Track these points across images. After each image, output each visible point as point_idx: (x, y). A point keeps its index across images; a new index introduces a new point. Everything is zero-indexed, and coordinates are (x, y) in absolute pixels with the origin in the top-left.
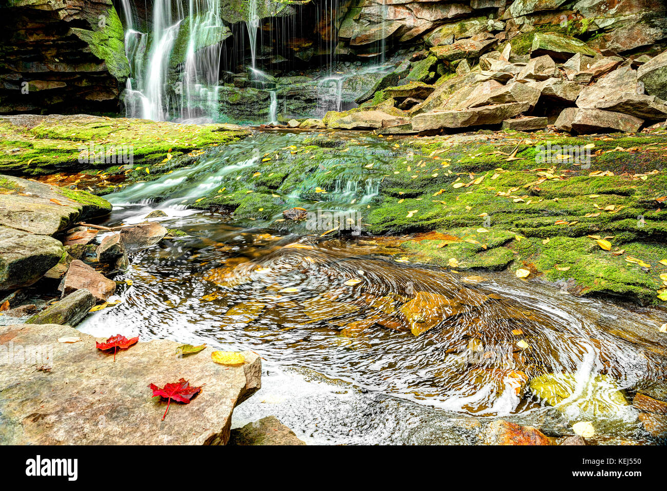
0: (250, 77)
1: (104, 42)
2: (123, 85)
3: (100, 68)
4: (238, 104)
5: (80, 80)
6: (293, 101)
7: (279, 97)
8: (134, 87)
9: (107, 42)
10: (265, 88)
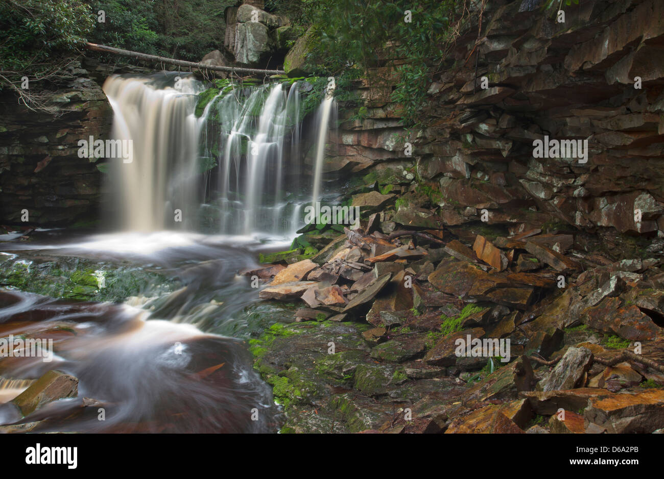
5: (99, 198)
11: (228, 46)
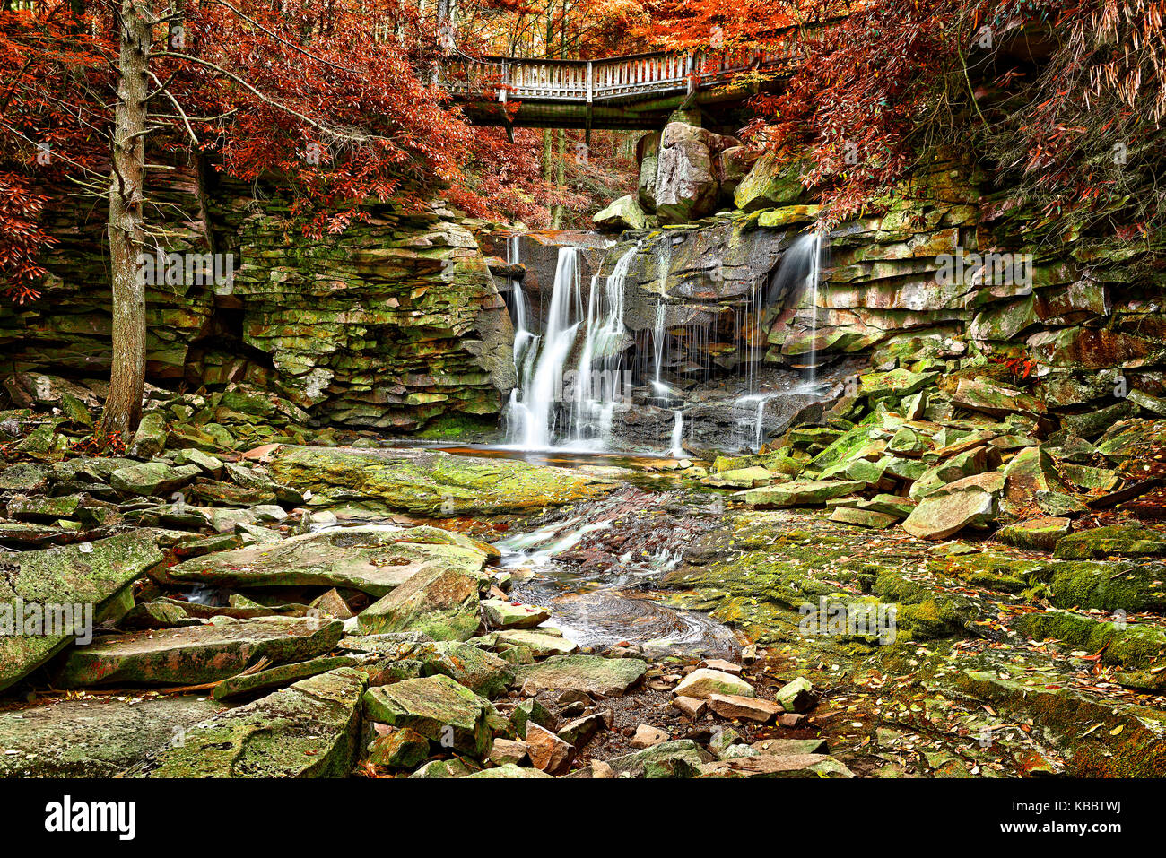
0: (653, 393)
1: (492, 351)
2: (508, 397)
3: (486, 381)
4: (636, 425)
5: (463, 392)
6: (702, 423)
7: (686, 418)
8: (519, 399)
9: (495, 351)
10: (670, 406)
11: (646, 187)
